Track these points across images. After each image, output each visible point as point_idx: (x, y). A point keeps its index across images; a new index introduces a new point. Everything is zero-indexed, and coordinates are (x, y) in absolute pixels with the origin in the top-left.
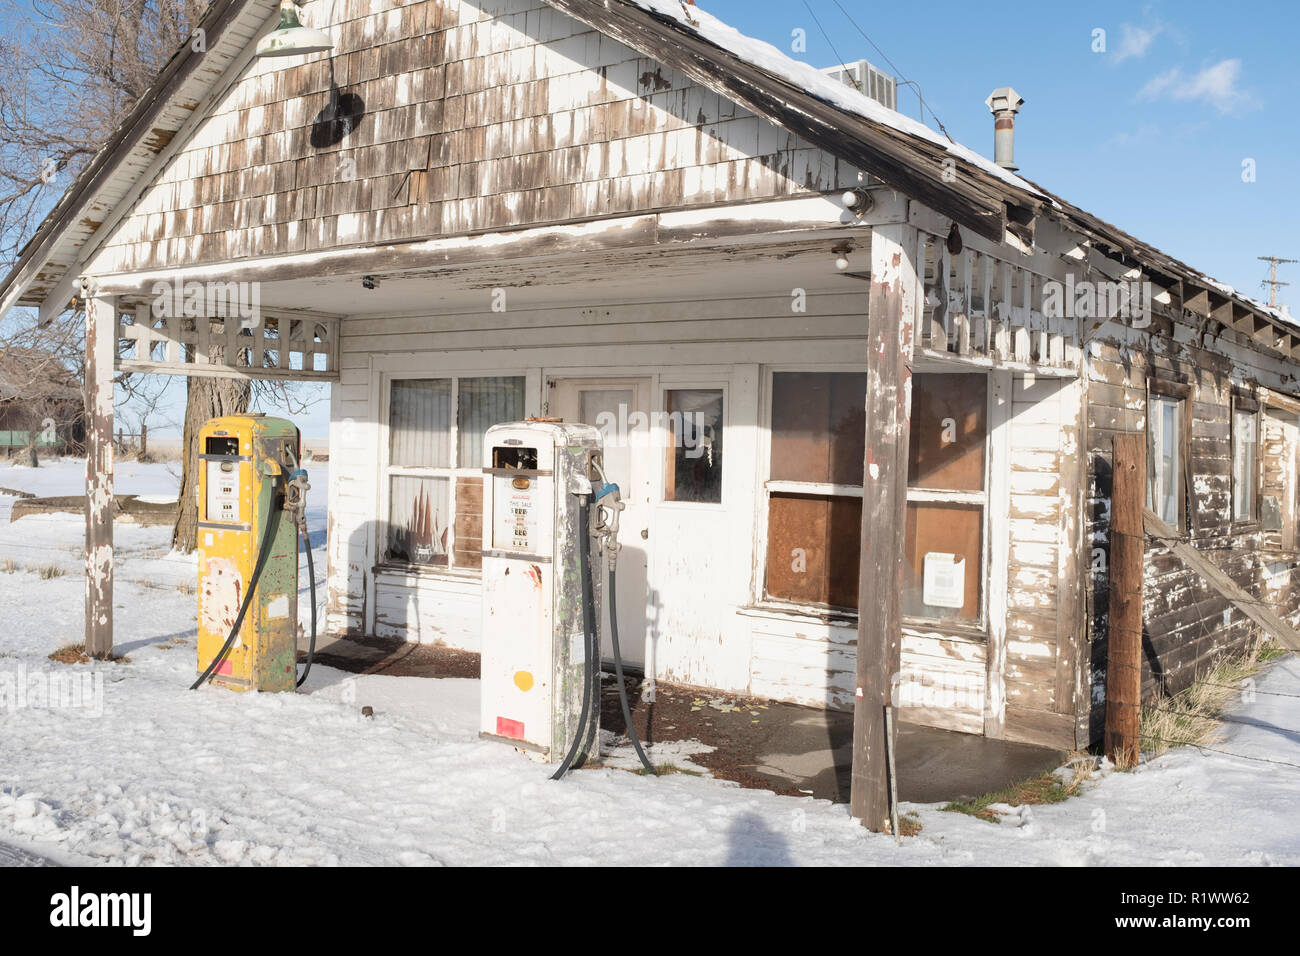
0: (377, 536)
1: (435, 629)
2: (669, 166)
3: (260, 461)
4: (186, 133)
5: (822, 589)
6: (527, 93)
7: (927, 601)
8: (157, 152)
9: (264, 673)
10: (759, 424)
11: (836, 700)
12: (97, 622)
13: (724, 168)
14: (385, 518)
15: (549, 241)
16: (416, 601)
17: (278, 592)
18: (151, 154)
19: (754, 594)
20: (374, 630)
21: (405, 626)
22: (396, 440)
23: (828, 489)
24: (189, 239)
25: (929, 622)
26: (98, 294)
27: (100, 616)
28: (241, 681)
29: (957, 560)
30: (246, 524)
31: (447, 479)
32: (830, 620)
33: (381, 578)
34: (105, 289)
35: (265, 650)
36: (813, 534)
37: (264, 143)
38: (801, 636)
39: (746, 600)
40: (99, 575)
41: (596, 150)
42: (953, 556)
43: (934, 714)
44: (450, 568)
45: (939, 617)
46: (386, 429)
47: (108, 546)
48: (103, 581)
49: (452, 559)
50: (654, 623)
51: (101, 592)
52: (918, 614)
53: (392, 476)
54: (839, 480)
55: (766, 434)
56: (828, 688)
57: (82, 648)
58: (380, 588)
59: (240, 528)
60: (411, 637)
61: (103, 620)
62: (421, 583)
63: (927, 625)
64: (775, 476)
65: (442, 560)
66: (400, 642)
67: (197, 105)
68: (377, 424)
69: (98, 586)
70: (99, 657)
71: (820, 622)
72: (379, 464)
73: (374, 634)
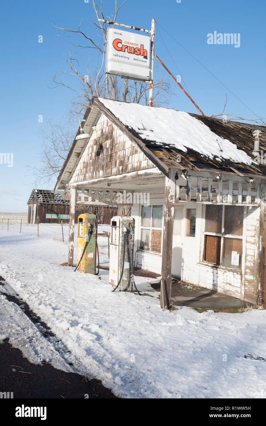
0: (138, 243)
1: (147, 266)
2: (140, 161)
3: (87, 223)
4: (82, 152)
5: (215, 260)
6: (123, 144)
7: (232, 264)
8: (78, 157)
9: (87, 269)
10: (202, 217)
11: (214, 288)
12: (70, 258)
13: (147, 160)
14: (140, 239)
15: (125, 177)
16: (144, 259)
17: (91, 252)
18: (77, 157)
19: (200, 260)
20: (137, 266)
21: (142, 265)
22: (143, 220)
23: (214, 234)
24: (82, 175)
25: (231, 269)
26: (71, 187)
27: (70, 256)
28: (82, 270)
29: (238, 253)
30: (84, 237)
31: (150, 230)
32: (212, 267)
33: (138, 253)
34: (72, 186)
35: (87, 264)
36: (214, 246)
37: (91, 155)
38: (208, 271)
39: (198, 261)
40: (71, 248)
41: (131, 156)
42: (237, 252)
43: (232, 293)
44: (150, 252)
45: (234, 268)
46: (140, 218)
47: (73, 242)
48: (71, 249)
49: (150, 249)
50: (183, 267)
51: (71, 251)
52: (230, 267)
53: (142, 229)
54: (217, 233)
55: (204, 220)
56: (213, 285)
57: (67, 263)
58: (138, 256)
59: (83, 238)
60: (143, 268)
61: (71, 258)
62: (145, 255)
63: (231, 270)
64: (206, 231)
65: (148, 249)
66: (140, 268)
67: (83, 147)
68: (138, 216)
69: (70, 250)
70: (70, 265)
71: (211, 268)
72: (139, 226)
73: (137, 267)
